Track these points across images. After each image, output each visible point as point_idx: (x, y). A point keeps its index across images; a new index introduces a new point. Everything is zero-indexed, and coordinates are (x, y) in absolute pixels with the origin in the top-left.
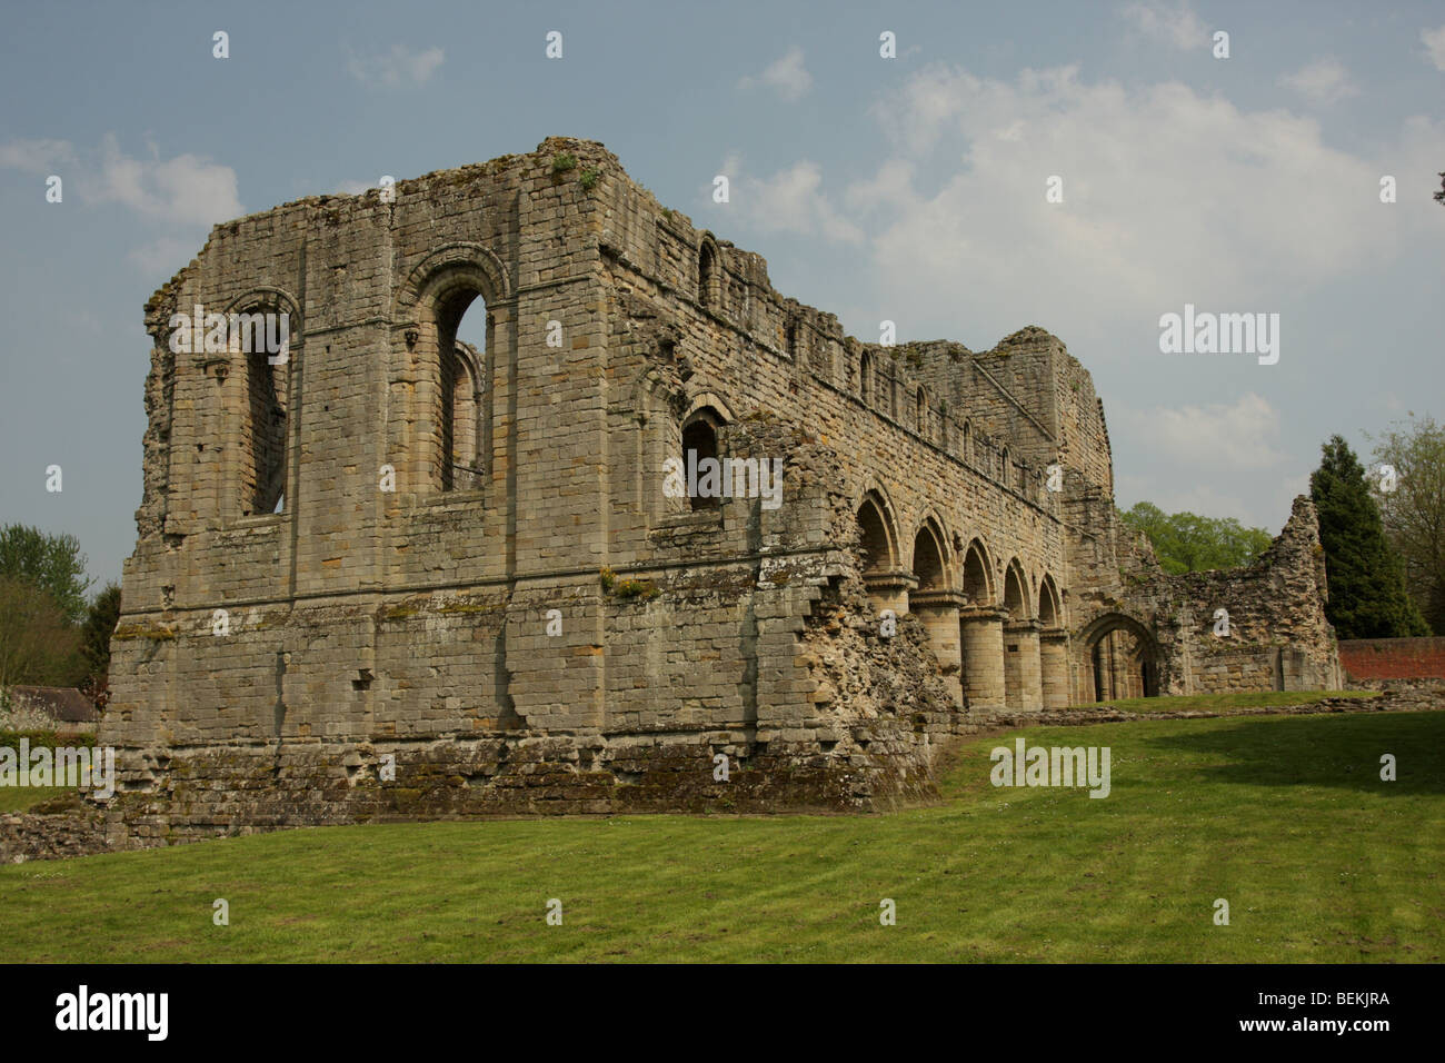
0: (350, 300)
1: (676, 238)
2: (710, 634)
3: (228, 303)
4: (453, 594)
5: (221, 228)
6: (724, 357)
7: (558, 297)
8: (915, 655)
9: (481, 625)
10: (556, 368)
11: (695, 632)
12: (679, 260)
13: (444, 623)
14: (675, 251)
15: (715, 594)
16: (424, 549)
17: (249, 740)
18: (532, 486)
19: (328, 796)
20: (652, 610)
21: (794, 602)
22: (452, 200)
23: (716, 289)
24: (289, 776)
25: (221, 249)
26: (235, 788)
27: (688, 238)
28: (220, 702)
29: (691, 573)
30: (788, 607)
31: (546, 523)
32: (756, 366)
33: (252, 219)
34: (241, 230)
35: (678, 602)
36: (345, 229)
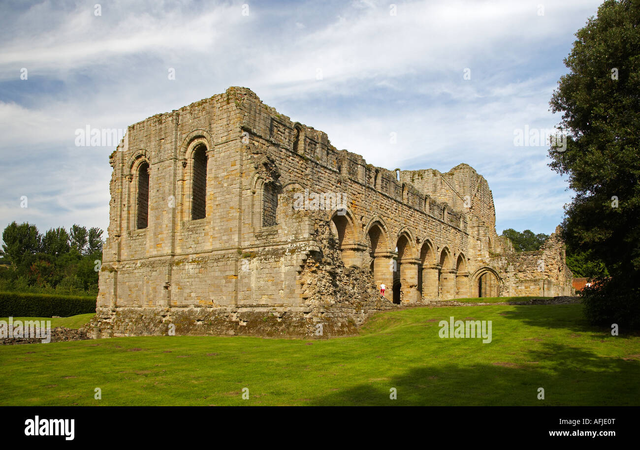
0: (165, 151)
1: (282, 125)
2: (271, 272)
3: (132, 154)
4: (195, 256)
5: (130, 127)
6: (304, 170)
7: (227, 147)
8: (365, 281)
9: (202, 267)
10: (225, 174)
11: (266, 271)
12: (284, 133)
13: (191, 267)
14: (281, 130)
15: (273, 257)
16: (186, 240)
17: (137, 305)
18: (217, 217)
19: (155, 326)
20: (253, 263)
21: (297, 260)
22: (196, 112)
23: (301, 144)
24: (145, 318)
25: (130, 135)
26: (131, 321)
27: (288, 125)
28: (129, 293)
29: (267, 249)
30: (295, 262)
31: (221, 231)
32: (320, 174)
33: (138, 123)
34: (135, 128)
35: (261, 260)
36: (163, 126)
